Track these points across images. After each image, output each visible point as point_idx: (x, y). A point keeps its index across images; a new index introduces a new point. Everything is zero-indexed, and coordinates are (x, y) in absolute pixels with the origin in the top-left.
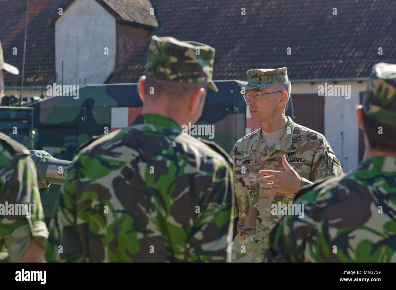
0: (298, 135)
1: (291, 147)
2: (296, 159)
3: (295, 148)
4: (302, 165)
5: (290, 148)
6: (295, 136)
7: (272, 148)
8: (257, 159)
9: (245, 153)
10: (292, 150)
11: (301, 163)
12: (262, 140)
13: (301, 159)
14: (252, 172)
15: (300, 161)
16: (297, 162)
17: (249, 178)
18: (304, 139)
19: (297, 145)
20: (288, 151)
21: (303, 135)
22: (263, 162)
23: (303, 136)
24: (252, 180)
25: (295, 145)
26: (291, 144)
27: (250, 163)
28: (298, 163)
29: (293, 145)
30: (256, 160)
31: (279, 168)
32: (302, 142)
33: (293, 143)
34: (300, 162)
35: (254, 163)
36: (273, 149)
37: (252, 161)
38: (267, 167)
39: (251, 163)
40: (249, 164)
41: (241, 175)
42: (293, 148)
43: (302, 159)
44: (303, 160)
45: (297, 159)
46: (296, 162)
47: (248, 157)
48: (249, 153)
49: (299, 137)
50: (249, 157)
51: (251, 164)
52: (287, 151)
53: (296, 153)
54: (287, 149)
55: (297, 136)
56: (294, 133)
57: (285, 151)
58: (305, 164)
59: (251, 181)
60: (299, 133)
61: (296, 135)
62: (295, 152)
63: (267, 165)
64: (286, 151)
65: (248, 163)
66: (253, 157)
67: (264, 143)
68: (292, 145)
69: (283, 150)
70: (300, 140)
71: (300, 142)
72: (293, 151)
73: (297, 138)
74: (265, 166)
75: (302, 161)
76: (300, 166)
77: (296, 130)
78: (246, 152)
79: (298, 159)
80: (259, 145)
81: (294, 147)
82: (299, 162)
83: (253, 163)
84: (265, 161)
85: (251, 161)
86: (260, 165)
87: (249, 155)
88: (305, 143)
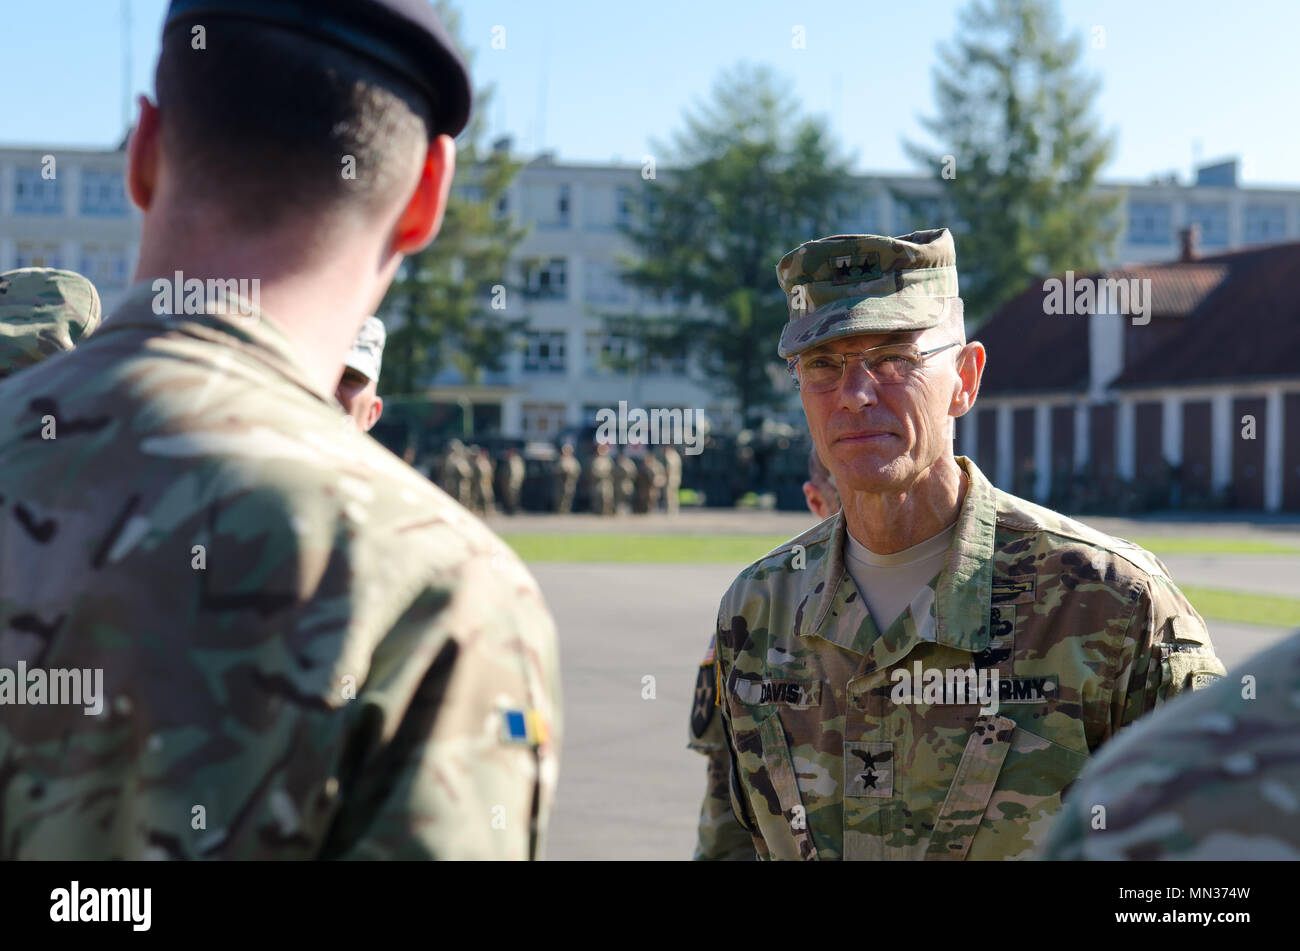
0: (1018, 555)
1: (988, 625)
2: (1017, 683)
3: (1009, 627)
4: (1046, 712)
5: (983, 630)
6: (1004, 563)
7: (900, 632)
8: (828, 681)
9: (772, 646)
10: (992, 636)
11: (1043, 700)
12: (849, 589)
13: (1038, 684)
14: (807, 747)
15: (1034, 692)
16: (1023, 698)
17: (797, 776)
18: (1051, 576)
19: (1018, 611)
20: (975, 645)
21: (1042, 556)
22: (856, 699)
23: (1042, 563)
24: (807, 785)
25: (1007, 610)
26: (989, 606)
27: (796, 699)
28: (1026, 701)
29: (995, 613)
30: (822, 684)
31: (936, 729)
32: (1041, 594)
33: (995, 599)
34: (1035, 699)
35: (815, 702)
36: (905, 639)
37: (807, 688)
38: (875, 726)
39: (803, 700)
40: (794, 706)
41: (760, 757)
42: (996, 624)
43: (1043, 681)
44: (1049, 686)
45: (1022, 684)
46: (1019, 701)
47: (785, 669)
48: (788, 647)
49: (1025, 566)
50: (792, 666)
51: (802, 706)
52: (972, 642)
53: (1018, 653)
54: (968, 637)
55: (1012, 563)
56: (999, 545)
57: (960, 643)
58: (1063, 709)
59: (803, 790)
60: (1024, 546)
61: (1011, 560)
62: (1010, 650)
63: (874, 715)
64: (966, 646)
65: (791, 700)
66: (810, 670)
67: (858, 603)
68: (993, 614)
69: (952, 639)
70: (1028, 586)
71: (1030, 596)
72: (997, 644)
73: (1012, 570)
74: (869, 719)
75: (1048, 695)
76: (1036, 716)
77: (1009, 530)
78: (774, 638)
79: (1028, 683)
80: (835, 614)
81: (1001, 620)
82: (1030, 697)
83: (809, 701)
84: (865, 694)
85: (801, 690)
86: (843, 713)
87: (788, 657)
88: (1055, 597)
